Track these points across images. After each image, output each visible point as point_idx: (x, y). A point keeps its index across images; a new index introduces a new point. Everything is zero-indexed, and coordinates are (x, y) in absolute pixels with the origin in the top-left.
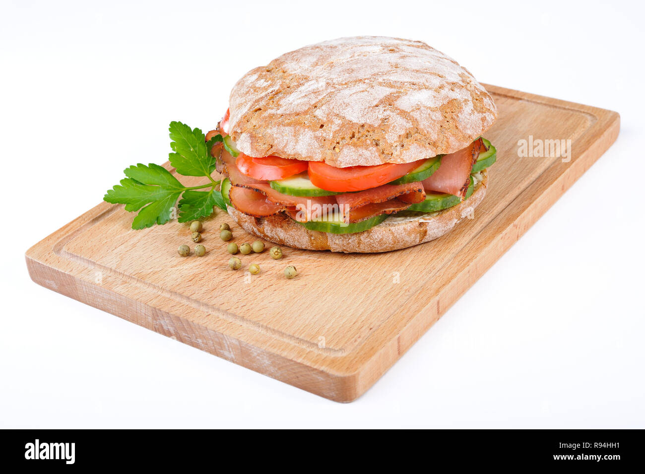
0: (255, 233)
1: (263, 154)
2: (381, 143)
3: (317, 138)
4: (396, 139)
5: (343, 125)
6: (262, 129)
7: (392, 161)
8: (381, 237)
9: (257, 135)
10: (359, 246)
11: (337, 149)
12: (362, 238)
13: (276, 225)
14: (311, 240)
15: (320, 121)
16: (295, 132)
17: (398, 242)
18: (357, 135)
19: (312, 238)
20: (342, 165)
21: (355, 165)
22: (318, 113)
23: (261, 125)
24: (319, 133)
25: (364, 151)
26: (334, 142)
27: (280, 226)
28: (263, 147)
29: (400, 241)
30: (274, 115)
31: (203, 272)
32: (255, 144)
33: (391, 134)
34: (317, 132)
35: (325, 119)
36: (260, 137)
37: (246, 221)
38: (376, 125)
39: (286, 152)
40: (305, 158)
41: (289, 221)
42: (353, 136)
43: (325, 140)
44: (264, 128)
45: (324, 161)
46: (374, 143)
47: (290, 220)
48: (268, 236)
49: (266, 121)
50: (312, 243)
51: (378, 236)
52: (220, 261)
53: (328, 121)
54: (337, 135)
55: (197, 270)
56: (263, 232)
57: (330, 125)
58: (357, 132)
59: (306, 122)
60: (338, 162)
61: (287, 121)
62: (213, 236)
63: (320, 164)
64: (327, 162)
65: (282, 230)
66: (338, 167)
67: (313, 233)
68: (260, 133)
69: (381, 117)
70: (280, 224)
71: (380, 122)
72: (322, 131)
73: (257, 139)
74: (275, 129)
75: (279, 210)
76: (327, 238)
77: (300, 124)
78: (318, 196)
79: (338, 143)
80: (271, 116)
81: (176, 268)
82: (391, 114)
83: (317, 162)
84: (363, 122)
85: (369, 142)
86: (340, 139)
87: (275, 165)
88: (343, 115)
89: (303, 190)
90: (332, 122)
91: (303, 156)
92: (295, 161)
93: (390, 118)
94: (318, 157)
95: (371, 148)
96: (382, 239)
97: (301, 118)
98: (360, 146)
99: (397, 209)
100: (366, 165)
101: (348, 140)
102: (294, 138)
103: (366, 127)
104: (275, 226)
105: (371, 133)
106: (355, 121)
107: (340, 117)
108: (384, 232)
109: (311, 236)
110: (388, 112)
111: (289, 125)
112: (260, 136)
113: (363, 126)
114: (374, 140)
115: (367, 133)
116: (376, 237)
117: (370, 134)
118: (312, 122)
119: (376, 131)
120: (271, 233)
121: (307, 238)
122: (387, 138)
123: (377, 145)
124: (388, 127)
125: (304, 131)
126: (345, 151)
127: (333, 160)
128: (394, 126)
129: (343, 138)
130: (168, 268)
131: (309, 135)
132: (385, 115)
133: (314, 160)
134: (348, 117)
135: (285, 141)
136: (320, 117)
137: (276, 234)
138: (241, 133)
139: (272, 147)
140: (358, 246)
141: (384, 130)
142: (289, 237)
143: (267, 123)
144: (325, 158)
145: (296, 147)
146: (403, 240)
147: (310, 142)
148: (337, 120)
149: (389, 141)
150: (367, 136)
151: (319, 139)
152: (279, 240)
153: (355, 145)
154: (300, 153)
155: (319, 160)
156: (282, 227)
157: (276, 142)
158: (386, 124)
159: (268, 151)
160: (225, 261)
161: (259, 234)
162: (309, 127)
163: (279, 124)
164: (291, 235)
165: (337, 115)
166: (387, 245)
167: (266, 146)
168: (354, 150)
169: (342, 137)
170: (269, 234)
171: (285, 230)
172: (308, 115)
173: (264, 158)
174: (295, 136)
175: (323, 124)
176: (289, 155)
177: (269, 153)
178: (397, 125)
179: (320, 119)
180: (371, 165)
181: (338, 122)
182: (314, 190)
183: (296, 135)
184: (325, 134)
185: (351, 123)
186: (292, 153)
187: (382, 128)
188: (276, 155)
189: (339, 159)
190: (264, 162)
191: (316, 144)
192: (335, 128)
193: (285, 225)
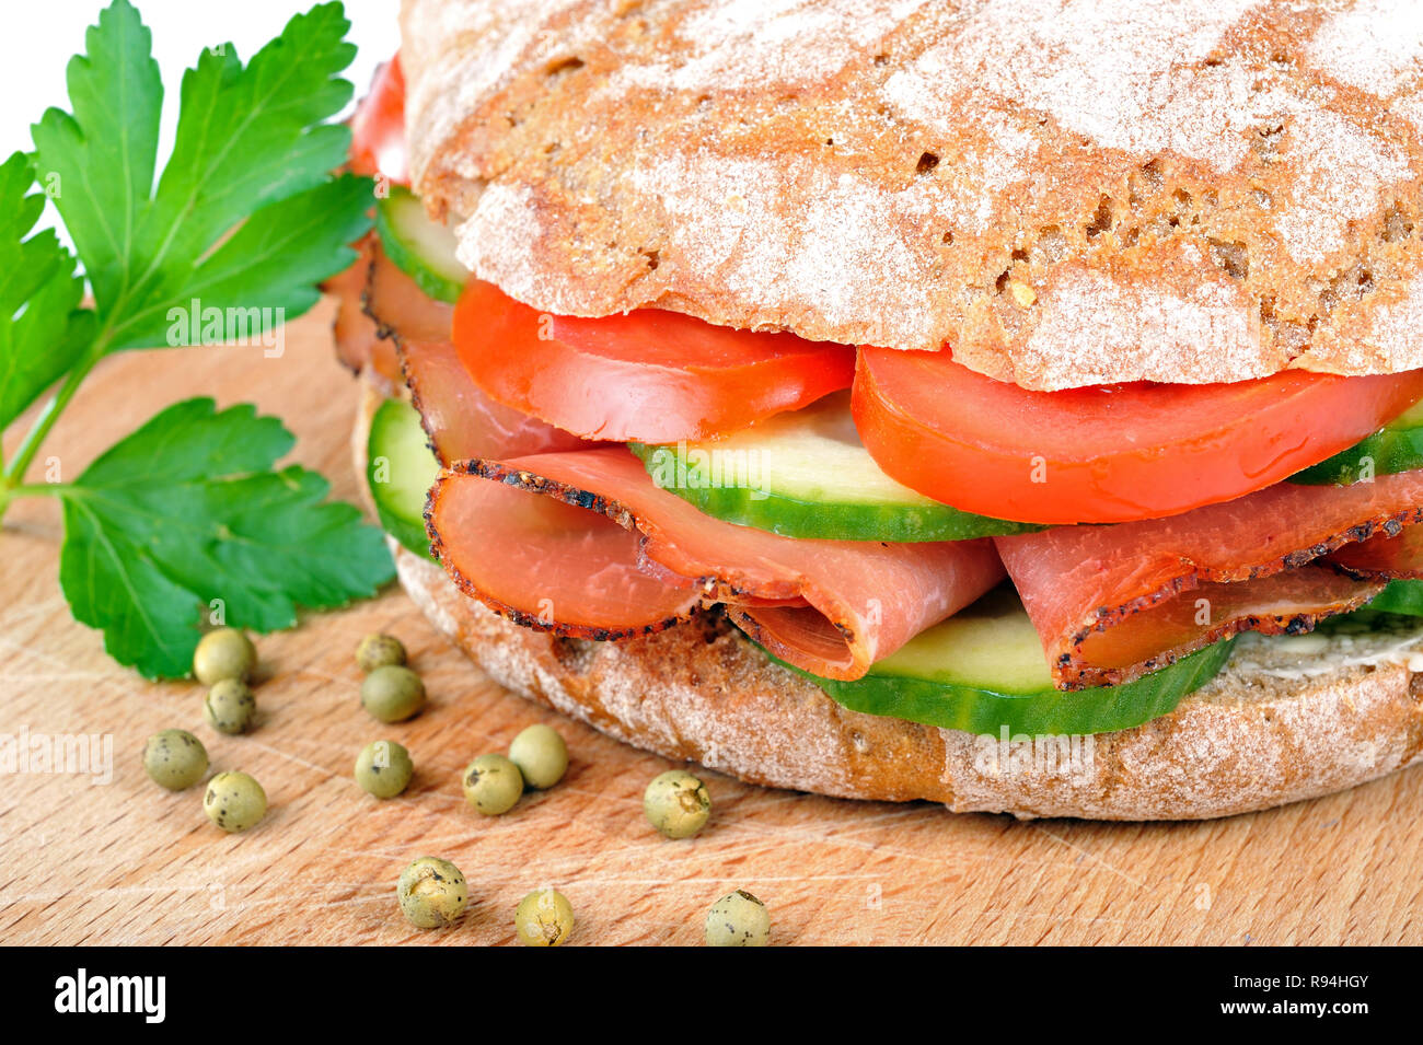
0: (542, 695)
1: (609, 300)
2: (1254, 258)
3: (907, 225)
4: (1334, 241)
5: (1043, 161)
6: (597, 170)
7: (1315, 360)
8: (1228, 753)
9: (569, 196)
10: (1107, 795)
11: (1020, 292)
12: (1127, 757)
13: (667, 668)
14: (851, 754)
15: (917, 134)
16: (782, 191)
17: (1305, 777)
18: (1121, 216)
19: (860, 746)
20: (1049, 374)
21: (1119, 378)
22: (906, 91)
23: (588, 146)
24: (918, 196)
25: (1172, 302)
26: (998, 251)
27: (684, 673)
28: (605, 262)
29: (1318, 766)
30: (654, 93)
31: (282, 917)
32: (566, 245)
33: (1303, 214)
34: (908, 195)
35: (943, 125)
36: (584, 209)
37: (499, 638)
38: (1226, 166)
39: (734, 295)
40: (844, 329)
41: (730, 649)
42: (1102, 221)
43: (948, 238)
44: (608, 160)
45: (946, 351)
46: (1218, 261)
47: (741, 645)
48: (614, 720)
49: (614, 125)
50: (858, 772)
51: (1210, 750)
52: (366, 847)
53: (963, 134)
54: (1014, 212)
55: (251, 903)
56: (592, 699)
57: (972, 157)
58: (1123, 198)
59: (839, 139)
60: (1031, 360)
61: (731, 129)
62: (325, 700)
63: (924, 365)
64: (961, 356)
65: (699, 701)
66: (1024, 383)
67: (865, 721)
68: (589, 182)
69: (1242, 120)
70: (688, 666)
71: (1245, 146)
72: (935, 190)
73: (573, 217)
74: (669, 171)
75: (693, 601)
76: (941, 748)
77: (807, 145)
78: (919, 538)
79: (1020, 255)
80: (643, 102)
81: (135, 891)
82: (1295, 106)
83: (912, 353)
84: (1156, 148)
85: (1192, 254)
86: (1034, 236)
87: (676, 363)
88: (1041, 106)
89: (836, 508)
90: (984, 142)
91: (833, 319)
92: (783, 342)
93: (1294, 130)
94: (915, 330)
95: (1205, 289)
96: (1230, 763)
97: (813, 115)
98: (1145, 276)
99: (1312, 609)
100: (1180, 379)
101: (1074, 239)
102: (779, 222)
103: (1169, 171)
104: (661, 676)
105: (1199, 206)
106: (1108, 137)
107: (1026, 114)
108: (1244, 727)
109: (854, 733)
110: (1278, 98)
111: (747, 148)
112: (588, 200)
113: (1151, 167)
114: (1212, 241)
115: (1176, 207)
116: (1202, 752)
117: (1192, 213)
118: (868, 140)
119: (1224, 195)
120: (638, 705)
121: (833, 743)
122: (1287, 236)
123: (1231, 269)
124: (1288, 172)
125: (835, 186)
126: (1069, 297)
127: (997, 348)
128: (1317, 174)
129: (1050, 230)
130: (95, 887)
131: (861, 206)
132: (1263, 111)
133: (892, 345)
134: (1071, 119)
135: (731, 240)
136: (914, 114)
137: (664, 713)
138: (483, 182)
139: (653, 265)
140: (1101, 793)
141: (1265, 194)
142: (734, 733)
143: (622, 133)
144: (954, 334)
145: (792, 269)
146: (1332, 766)
147: (867, 244)
148: (1012, 131)
149: (1295, 252)
150: (1174, 222)
151: (917, 228)
152: (674, 741)
153: (1118, 269)
154: (816, 301)
155: (919, 343)
156: (695, 681)
157: (679, 237)
158: (1274, 157)
159: (632, 282)
160: (393, 848)
161: (561, 700)
162: (857, 163)
163: (692, 146)
164: (747, 728)
165: (1008, 105)
166: (1253, 789)
167: (622, 257)
168: (1115, 295)
169: (1044, 221)
170: (624, 710)
171: (716, 698)
172: (847, 103)
173: (613, 321)
174: (782, 210)
175: (931, 149)
176: (754, 310)
177: (643, 295)
178: (1331, 166)
179: (913, 126)
180: (1211, 380)
181: (1015, 139)
182: (901, 510)
183: (790, 204)
184: (949, 203)
185: (1089, 148)
186: (772, 300)
187: (1256, 182)
188: (679, 306)
189: (1034, 343)
190: (610, 338)
191: (904, 259)
192: (999, 172)
193: (715, 672)
